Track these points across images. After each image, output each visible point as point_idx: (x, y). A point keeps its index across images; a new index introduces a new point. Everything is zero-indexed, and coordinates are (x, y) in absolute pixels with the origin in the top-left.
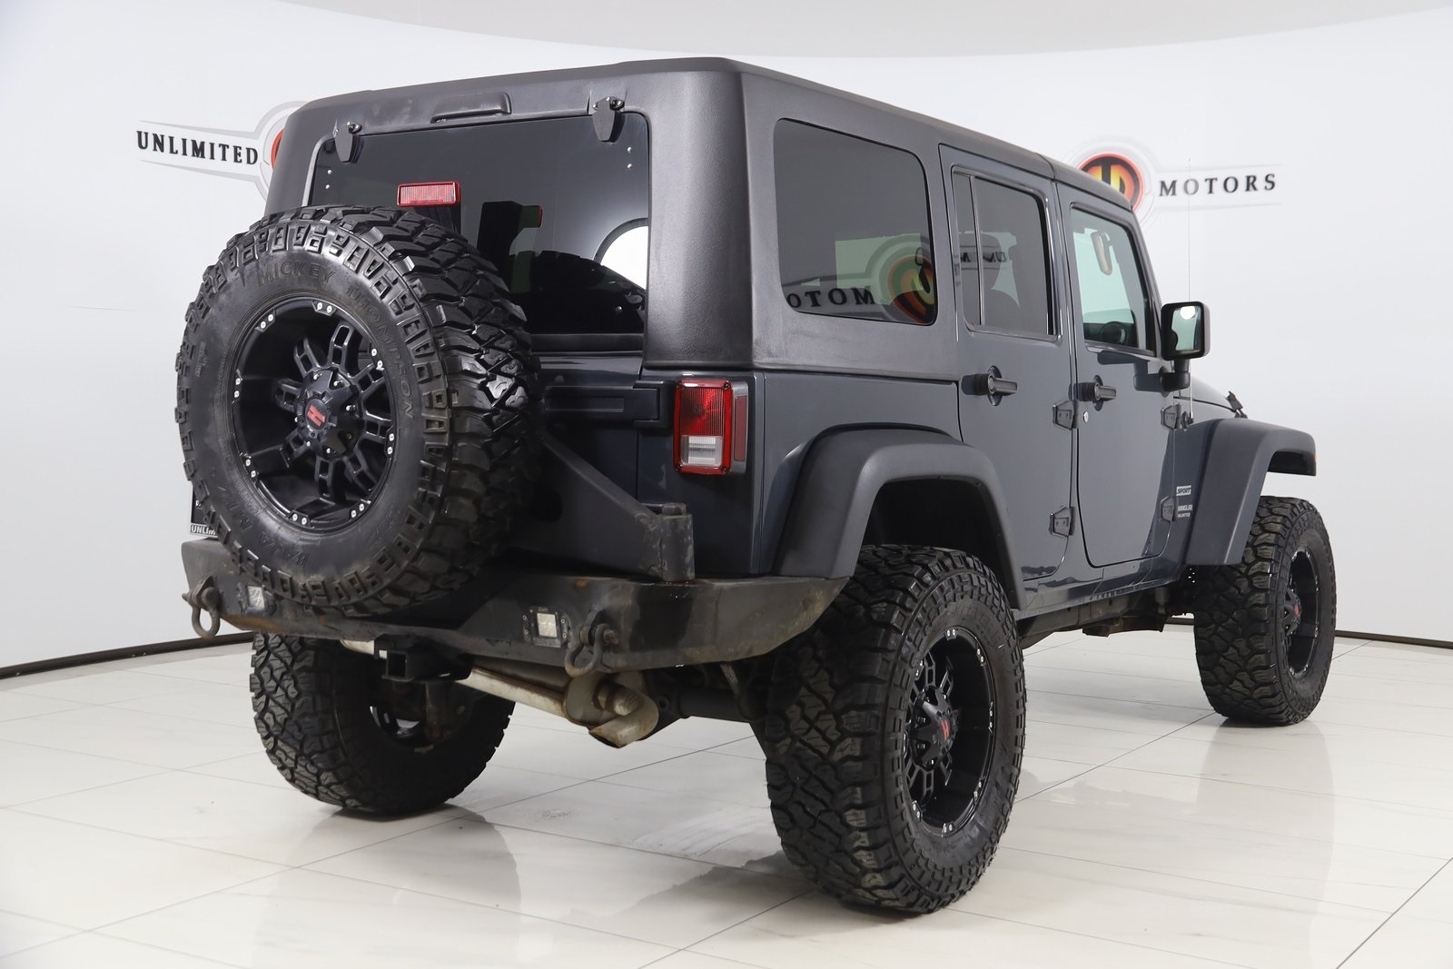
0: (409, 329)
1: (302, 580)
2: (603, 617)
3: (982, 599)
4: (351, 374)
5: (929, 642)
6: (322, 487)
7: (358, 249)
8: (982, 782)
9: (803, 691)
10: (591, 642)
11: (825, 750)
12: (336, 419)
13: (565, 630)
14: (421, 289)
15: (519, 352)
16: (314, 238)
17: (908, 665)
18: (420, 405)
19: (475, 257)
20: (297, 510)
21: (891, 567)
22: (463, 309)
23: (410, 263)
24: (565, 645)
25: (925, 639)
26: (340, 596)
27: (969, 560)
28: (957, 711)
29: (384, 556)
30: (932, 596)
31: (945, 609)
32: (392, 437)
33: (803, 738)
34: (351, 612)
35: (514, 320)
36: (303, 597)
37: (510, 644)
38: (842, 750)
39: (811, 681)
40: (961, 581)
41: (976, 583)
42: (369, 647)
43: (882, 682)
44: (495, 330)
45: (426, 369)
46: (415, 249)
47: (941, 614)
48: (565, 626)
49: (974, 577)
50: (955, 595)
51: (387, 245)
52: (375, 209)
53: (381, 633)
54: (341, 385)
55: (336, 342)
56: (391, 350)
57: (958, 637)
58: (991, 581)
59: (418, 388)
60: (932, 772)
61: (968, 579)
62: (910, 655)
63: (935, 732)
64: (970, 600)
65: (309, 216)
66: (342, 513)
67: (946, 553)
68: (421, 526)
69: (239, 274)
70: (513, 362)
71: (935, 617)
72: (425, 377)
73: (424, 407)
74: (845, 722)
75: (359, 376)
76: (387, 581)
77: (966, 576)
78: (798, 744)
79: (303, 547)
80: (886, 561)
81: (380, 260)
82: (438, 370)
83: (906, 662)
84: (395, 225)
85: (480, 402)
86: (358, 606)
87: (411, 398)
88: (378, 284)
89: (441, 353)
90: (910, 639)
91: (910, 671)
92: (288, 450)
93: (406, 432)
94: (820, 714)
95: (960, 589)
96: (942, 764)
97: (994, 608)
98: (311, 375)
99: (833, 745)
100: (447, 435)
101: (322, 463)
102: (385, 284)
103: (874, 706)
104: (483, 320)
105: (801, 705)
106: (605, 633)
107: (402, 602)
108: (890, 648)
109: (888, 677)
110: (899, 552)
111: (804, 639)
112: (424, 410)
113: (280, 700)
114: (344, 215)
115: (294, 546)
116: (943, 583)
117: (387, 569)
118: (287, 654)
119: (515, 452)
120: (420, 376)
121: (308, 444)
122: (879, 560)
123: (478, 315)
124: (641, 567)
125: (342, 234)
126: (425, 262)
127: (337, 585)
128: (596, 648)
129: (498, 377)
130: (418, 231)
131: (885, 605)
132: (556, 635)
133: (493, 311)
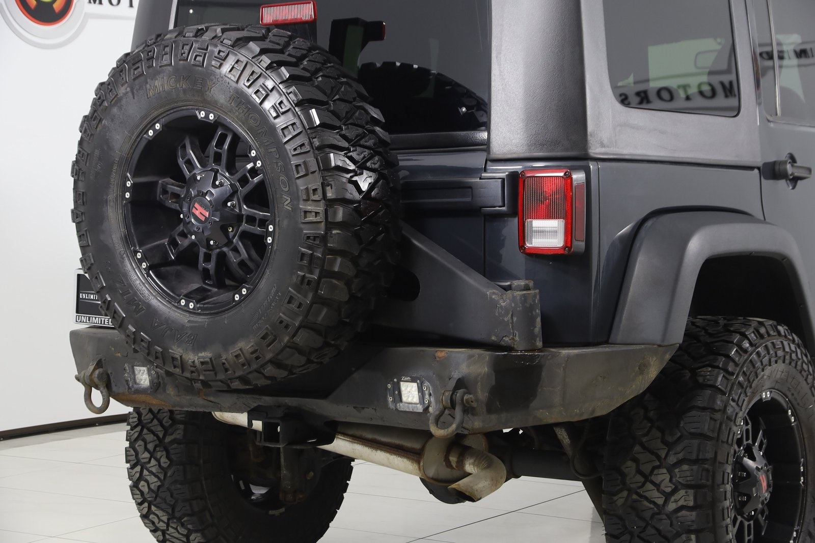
0: (286, 132)
1: (192, 357)
2: (461, 384)
3: (793, 364)
4: (229, 173)
5: (749, 402)
6: (206, 274)
7: (238, 61)
8: (797, 531)
9: (637, 448)
10: (453, 405)
11: (660, 501)
12: (218, 213)
13: (427, 396)
14: (296, 95)
15: (380, 150)
16: (197, 54)
17: (732, 423)
18: (298, 199)
19: (337, 66)
20: (185, 296)
21: (711, 335)
22: (334, 113)
23: (285, 72)
24: (426, 409)
25: (746, 399)
26: (226, 370)
27: (780, 328)
28: (770, 466)
29: (267, 333)
30: (751, 360)
31: (762, 373)
32: (271, 228)
33: (638, 491)
34: (236, 385)
35: (375, 121)
36: (192, 372)
37: (375, 409)
38: (676, 501)
39: (644, 439)
40: (774, 347)
41: (787, 349)
42: (242, 419)
43: (710, 438)
44: (360, 130)
45: (303, 166)
46: (287, 60)
47: (759, 377)
48: (427, 392)
49: (786, 343)
50: (770, 360)
51: (264, 57)
52: (247, 27)
53: (256, 405)
54: (221, 185)
55: (216, 146)
56: (270, 150)
57: (772, 399)
58: (799, 348)
59: (296, 183)
60: (752, 522)
61: (780, 346)
62: (735, 414)
63: (754, 485)
64: (783, 364)
65: (191, 34)
66: (224, 296)
67: (760, 323)
68: (300, 306)
69: (128, 89)
70: (376, 158)
71: (754, 380)
72: (301, 174)
73: (301, 200)
74: (678, 476)
75: (238, 175)
76: (269, 356)
77: (779, 343)
78: (635, 497)
79: (192, 328)
80: (706, 331)
81: (258, 71)
82: (313, 166)
83: (731, 421)
84: (268, 40)
85: (351, 194)
86: (243, 379)
87: (290, 193)
88: (257, 92)
89: (317, 152)
90: (733, 400)
91: (734, 429)
92: (173, 243)
93: (285, 223)
94: (654, 468)
95: (774, 355)
96: (760, 516)
97: (803, 372)
98: (194, 176)
99: (668, 496)
100: (323, 224)
101: (205, 254)
102: (263, 92)
103: (705, 460)
104: (349, 122)
105: (636, 460)
106: (465, 397)
107: (281, 374)
108: (717, 408)
109: (716, 434)
110: (717, 322)
111: (638, 401)
112: (301, 202)
113: (154, 470)
114: (223, 33)
115: (183, 327)
116: (759, 349)
117: (268, 346)
118: (160, 428)
119: (380, 238)
120: (298, 173)
121: (193, 237)
122: (698, 329)
123: (344, 118)
124: (493, 338)
125: (223, 49)
126: (298, 71)
127: (224, 361)
128: (458, 412)
129: (365, 172)
130: (287, 44)
131: (710, 369)
132: (418, 402)
133: (357, 114)
